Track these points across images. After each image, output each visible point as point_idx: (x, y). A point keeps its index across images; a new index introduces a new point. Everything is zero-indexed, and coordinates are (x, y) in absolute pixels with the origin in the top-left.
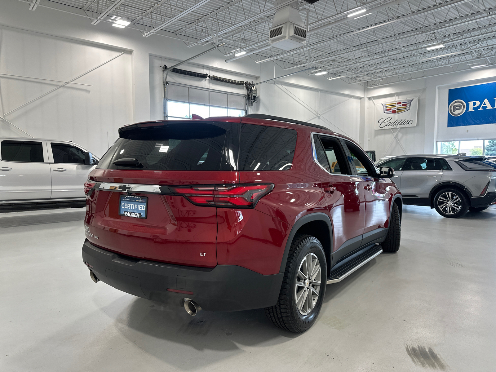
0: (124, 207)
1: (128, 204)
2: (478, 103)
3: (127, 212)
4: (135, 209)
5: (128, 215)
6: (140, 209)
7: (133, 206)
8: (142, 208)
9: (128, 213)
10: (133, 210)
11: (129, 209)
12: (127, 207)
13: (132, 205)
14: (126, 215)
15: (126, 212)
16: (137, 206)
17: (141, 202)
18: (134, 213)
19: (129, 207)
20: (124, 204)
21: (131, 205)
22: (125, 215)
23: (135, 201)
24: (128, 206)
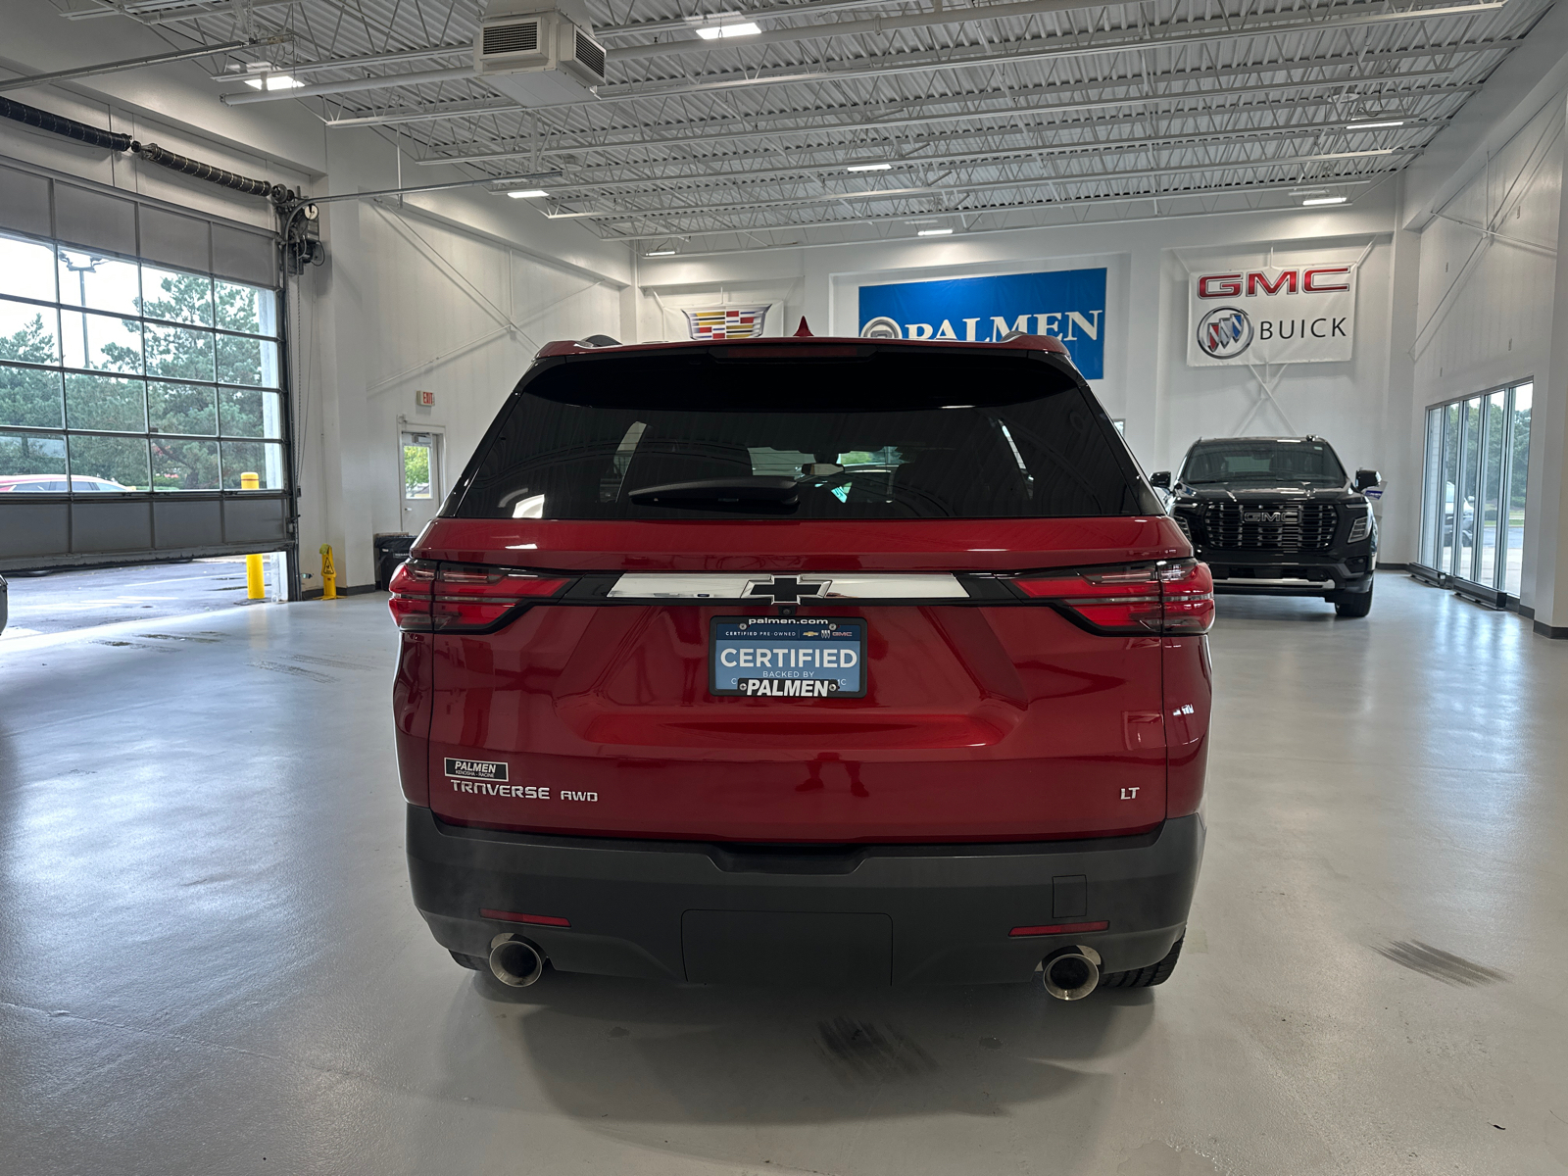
0: (735, 663)
1: (759, 651)
2: (928, 329)
3: (757, 682)
4: (801, 665)
5: (765, 689)
6: (826, 665)
7: (787, 657)
8: (838, 661)
9: (766, 682)
10: (793, 669)
11: (769, 670)
12: (754, 661)
13: (781, 652)
14: (755, 692)
15: (751, 682)
16: (813, 655)
17: (832, 638)
18: (798, 683)
19: (766, 660)
20: (734, 652)
21: (775, 651)
22: (749, 693)
23: (798, 637)
24: (759, 660)
